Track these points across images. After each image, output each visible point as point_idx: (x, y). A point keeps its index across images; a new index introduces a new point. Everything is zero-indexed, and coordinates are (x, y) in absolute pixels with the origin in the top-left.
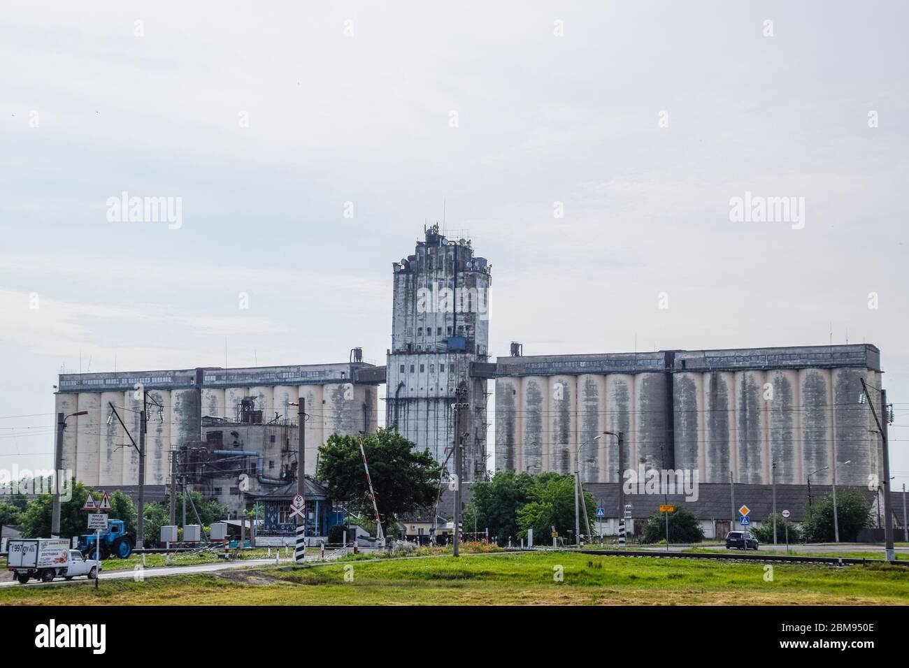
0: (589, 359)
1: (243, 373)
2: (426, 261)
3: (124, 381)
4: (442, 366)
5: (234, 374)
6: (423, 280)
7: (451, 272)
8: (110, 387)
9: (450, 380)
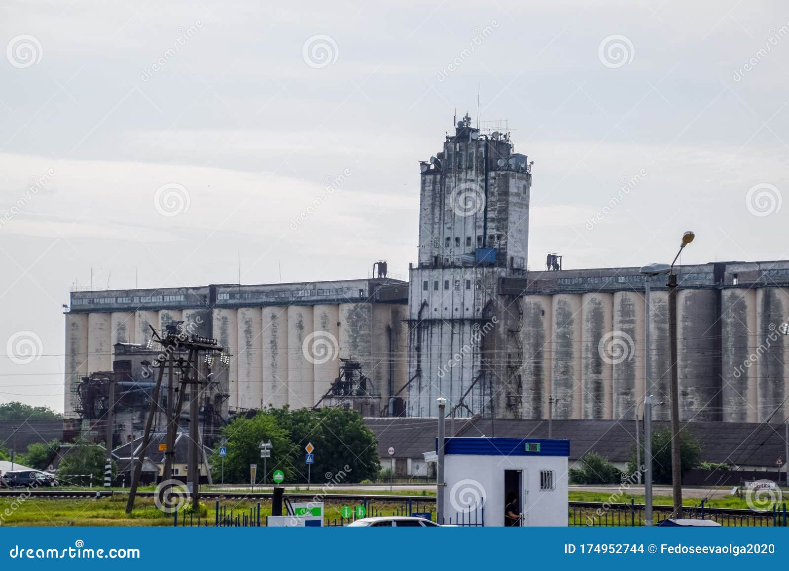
0: (628, 273)
1: (257, 291)
2: (455, 159)
3: (136, 300)
4: (468, 282)
5: (248, 292)
6: (451, 181)
7: (481, 172)
8: (122, 307)
9: (476, 298)
